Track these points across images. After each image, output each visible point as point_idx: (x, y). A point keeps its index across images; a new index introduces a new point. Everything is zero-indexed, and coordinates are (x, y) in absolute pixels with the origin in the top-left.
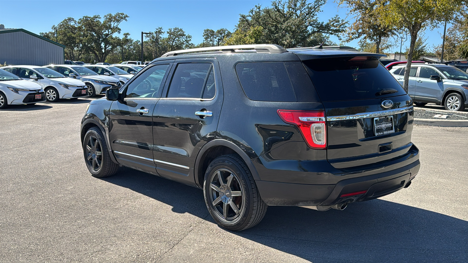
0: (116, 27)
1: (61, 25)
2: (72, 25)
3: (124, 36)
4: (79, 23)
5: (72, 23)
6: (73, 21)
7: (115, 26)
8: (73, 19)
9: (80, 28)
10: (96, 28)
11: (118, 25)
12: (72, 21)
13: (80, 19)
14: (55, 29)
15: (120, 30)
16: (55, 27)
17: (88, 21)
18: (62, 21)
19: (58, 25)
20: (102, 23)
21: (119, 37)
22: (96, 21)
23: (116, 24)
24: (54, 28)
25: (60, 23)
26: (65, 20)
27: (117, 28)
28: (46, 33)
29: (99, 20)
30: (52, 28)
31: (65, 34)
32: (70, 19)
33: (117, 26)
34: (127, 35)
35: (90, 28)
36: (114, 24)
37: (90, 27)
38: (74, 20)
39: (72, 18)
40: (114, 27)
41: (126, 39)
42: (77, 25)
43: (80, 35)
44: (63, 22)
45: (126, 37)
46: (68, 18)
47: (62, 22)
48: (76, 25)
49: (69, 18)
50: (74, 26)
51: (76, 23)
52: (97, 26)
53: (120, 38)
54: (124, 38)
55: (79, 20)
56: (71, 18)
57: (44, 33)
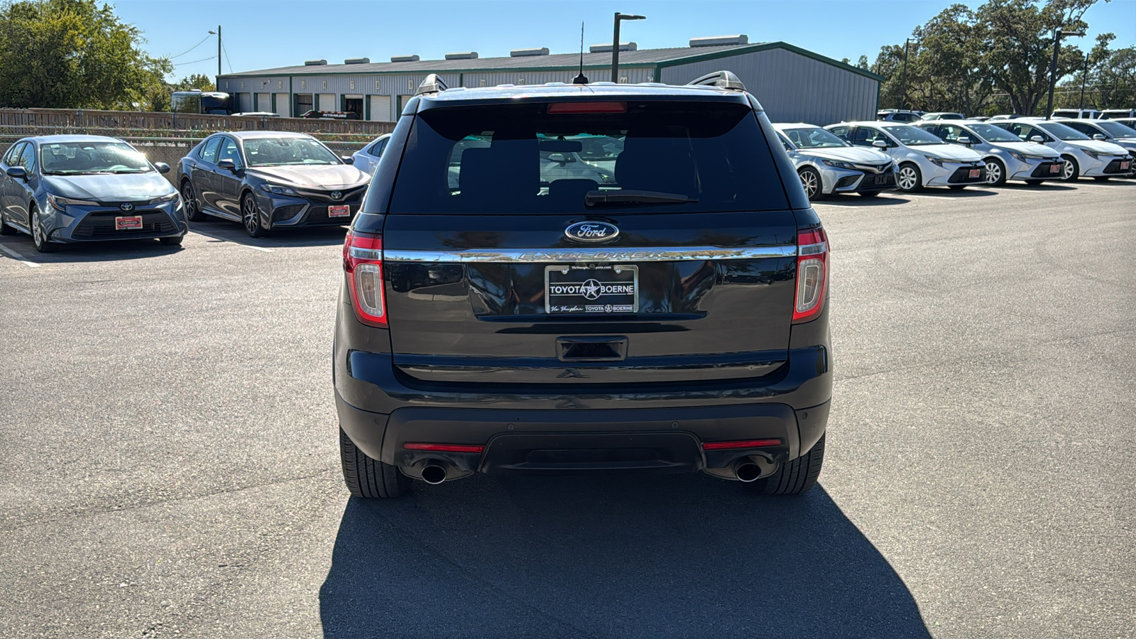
0: (1077, 19)
1: (933, 25)
2: (960, 23)
3: (1099, 43)
4: (977, 16)
5: (962, 19)
6: (965, 14)
7: (1072, 17)
8: (965, 7)
9: (979, 30)
10: (1019, 26)
11: (1082, 13)
12: (961, 12)
13: (984, 6)
14: (920, 34)
15: (1085, 26)
16: (921, 32)
17: (1000, 10)
18: (937, 16)
19: (927, 24)
20: (1040, 11)
21: (1077, 47)
22: (1027, 9)
23: (1076, 12)
24: (918, 32)
25: (932, 20)
26: (944, 12)
27: (1077, 21)
28: (896, 47)
29: (1035, 5)
30: (914, 34)
31: (937, 47)
32: (956, 9)
33: (1079, 17)
34: (1106, 38)
35: (1004, 26)
36: (1072, 12)
37: (1004, 24)
38: (969, 9)
39: (961, 6)
40: (1070, 20)
41: (1102, 49)
42: (975, 22)
43: (976, 46)
44: (940, 17)
45: (1103, 44)
46: (952, 6)
47: (935, 18)
48: (972, 22)
49: (955, 5)
50: (966, 26)
51: (970, 18)
52: (1023, 21)
53: (1079, 49)
54: (1098, 49)
55: (979, 9)
56: (959, 6)
57: (892, 46)
